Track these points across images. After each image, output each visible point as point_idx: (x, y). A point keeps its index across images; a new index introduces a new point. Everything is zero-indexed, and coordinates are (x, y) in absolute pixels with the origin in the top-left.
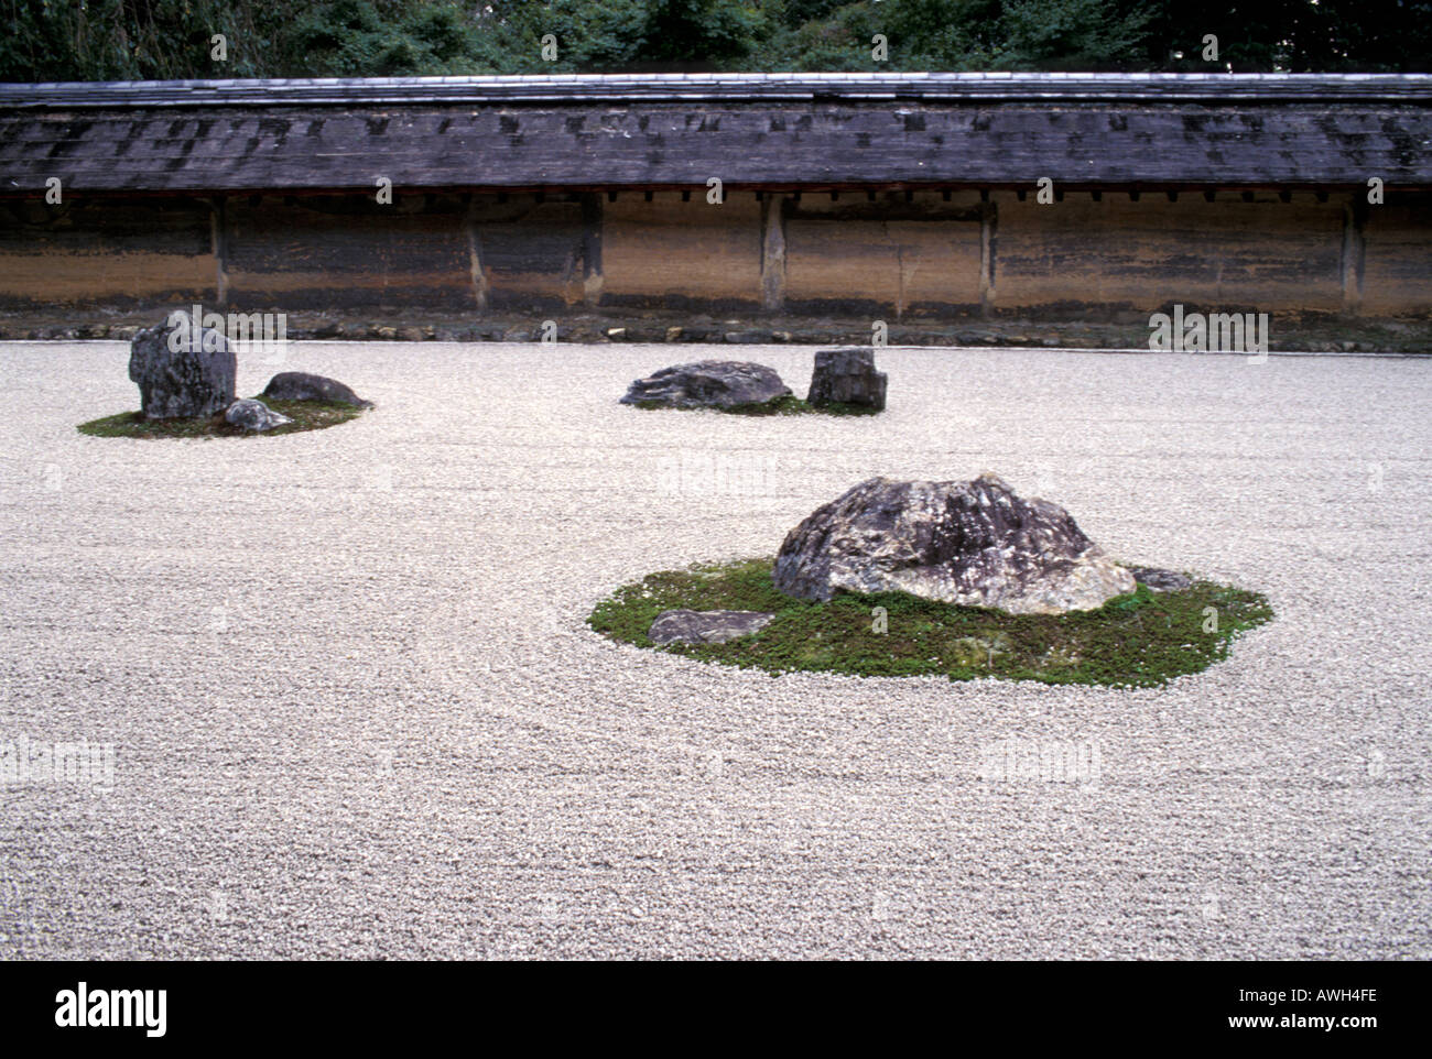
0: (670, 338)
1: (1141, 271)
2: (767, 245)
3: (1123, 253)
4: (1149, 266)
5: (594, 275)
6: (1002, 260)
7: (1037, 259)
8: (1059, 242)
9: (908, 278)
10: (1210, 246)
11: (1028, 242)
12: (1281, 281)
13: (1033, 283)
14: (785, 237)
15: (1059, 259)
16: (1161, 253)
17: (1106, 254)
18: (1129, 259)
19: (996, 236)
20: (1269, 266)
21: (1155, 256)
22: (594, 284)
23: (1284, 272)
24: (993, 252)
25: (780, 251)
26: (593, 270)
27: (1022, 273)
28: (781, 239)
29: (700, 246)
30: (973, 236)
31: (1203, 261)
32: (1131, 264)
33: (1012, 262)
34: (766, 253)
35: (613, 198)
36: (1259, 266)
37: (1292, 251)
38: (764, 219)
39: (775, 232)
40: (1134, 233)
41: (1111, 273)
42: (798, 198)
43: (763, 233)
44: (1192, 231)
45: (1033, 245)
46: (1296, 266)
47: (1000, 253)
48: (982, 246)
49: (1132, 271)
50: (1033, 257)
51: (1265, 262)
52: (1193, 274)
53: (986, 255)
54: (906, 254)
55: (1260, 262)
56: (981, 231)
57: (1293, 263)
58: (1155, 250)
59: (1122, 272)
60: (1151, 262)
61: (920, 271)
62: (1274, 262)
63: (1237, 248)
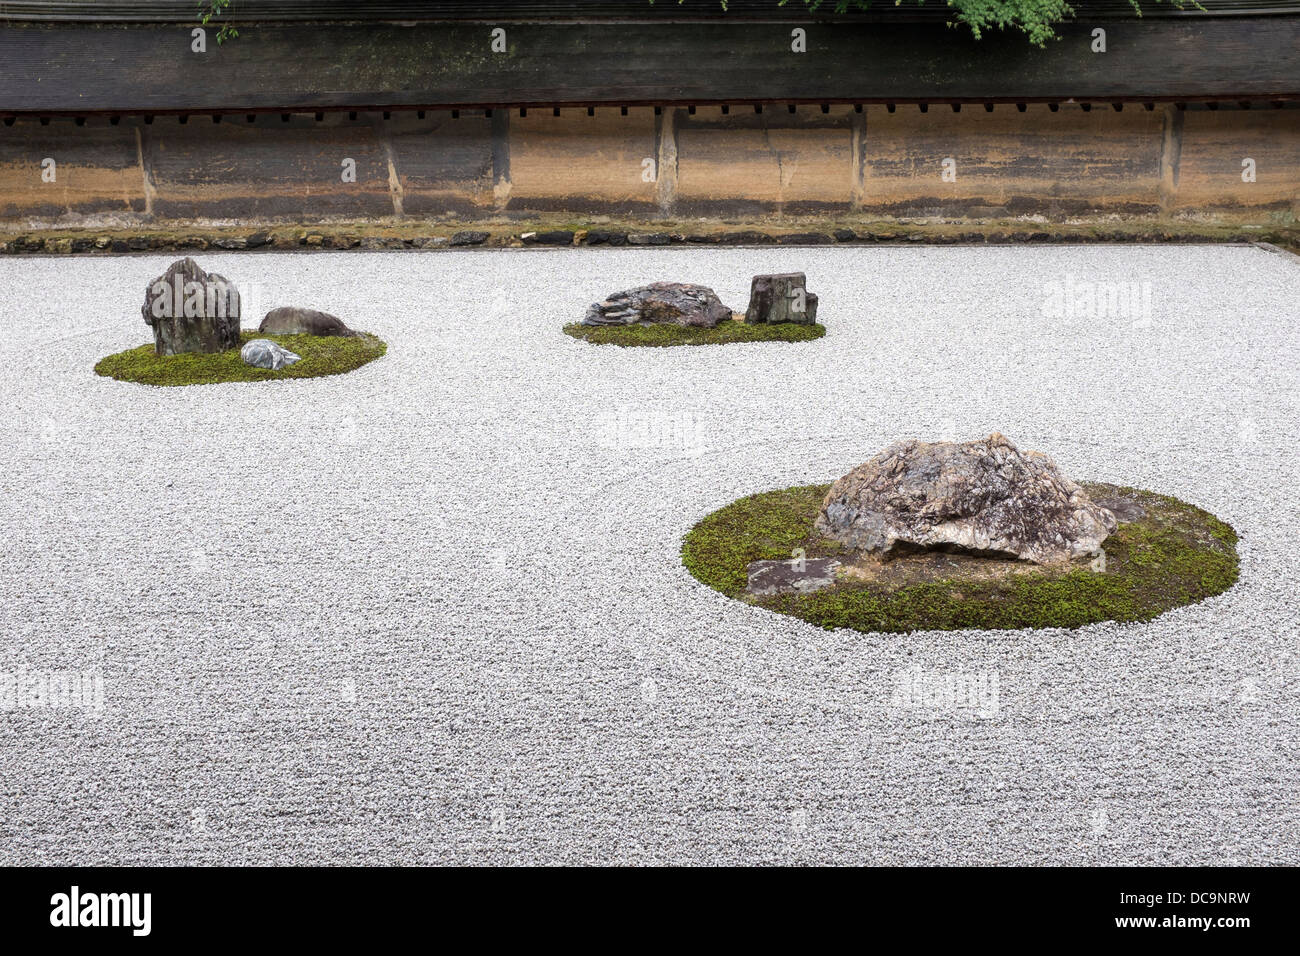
0: (576, 241)
1: (991, 171)
2: (661, 153)
3: (975, 156)
4: (997, 167)
5: (504, 182)
6: (870, 163)
7: (901, 162)
8: (921, 146)
9: (787, 180)
10: (1050, 148)
11: (893, 147)
12: (1109, 178)
13: (898, 183)
14: (677, 145)
15: (919, 162)
16: (1008, 155)
17: (961, 157)
18: (981, 161)
19: (865, 142)
20: (1099, 165)
21: (1002, 158)
22: (503, 191)
23: (1112, 170)
24: (863, 156)
25: (673, 158)
26: (502, 177)
27: (887, 175)
28: (673, 148)
29: (600, 154)
30: (843, 142)
31: (1044, 161)
32: (982, 165)
33: (879, 165)
34: (661, 159)
35: (523, 114)
36: (1090, 165)
37: (1119, 151)
38: (658, 129)
39: (668, 144)
40: (984, 138)
41: (964, 174)
42: (692, 111)
43: (658, 143)
44: (1035, 135)
45: (897, 149)
46: (1123, 165)
47: (869, 157)
48: (852, 151)
49: (984, 171)
50: (897, 160)
51: (1097, 162)
52: (1035, 173)
53: (856, 158)
54: (786, 159)
55: (1092, 161)
56: (852, 138)
57: (1121, 162)
58: (1004, 152)
59: (974, 172)
60: (999, 163)
61: (796, 173)
62: (1104, 161)
63: (1072, 150)
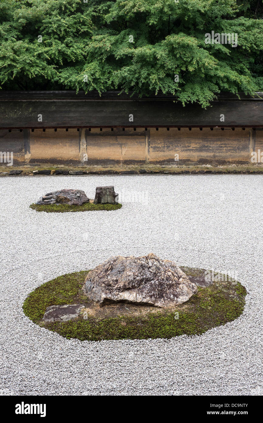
0: (52, 173)
1: (192, 150)
2: (81, 144)
3: (187, 145)
4: (194, 148)
5: (28, 154)
6: (152, 147)
7: (162, 147)
8: (169, 142)
9: (124, 153)
10: (212, 143)
11: (159, 142)
12: (232, 152)
13: (161, 154)
14: (86, 141)
15: (168, 147)
16: (198, 145)
17: (182, 145)
18: (189, 147)
19: (149, 140)
20: (229, 148)
21: (196, 146)
22: (28, 156)
23: (233, 150)
24: (149, 145)
25: (85, 146)
26: (28, 152)
27: (157, 151)
28: (85, 142)
29: (61, 144)
30: (143, 140)
31: (210, 147)
32: (189, 148)
33: (154, 148)
34: (81, 146)
35: (33, 131)
36: (226, 148)
37: (235, 144)
38: (80, 136)
39: (83, 141)
40: (190, 139)
41: (183, 151)
42: (90, 130)
43: (80, 140)
44: (207, 138)
45: (161, 143)
46: (236, 148)
47: (151, 145)
48: (146, 143)
49: (190, 150)
50: (161, 146)
51: (228, 147)
52: (207, 151)
53: (147, 146)
54: (123, 146)
55: (226, 147)
56: (145, 139)
57: (236, 147)
58: (196, 144)
59: (187, 150)
60: (195, 147)
61: (127, 151)
62: (230, 147)
63: (219, 143)
